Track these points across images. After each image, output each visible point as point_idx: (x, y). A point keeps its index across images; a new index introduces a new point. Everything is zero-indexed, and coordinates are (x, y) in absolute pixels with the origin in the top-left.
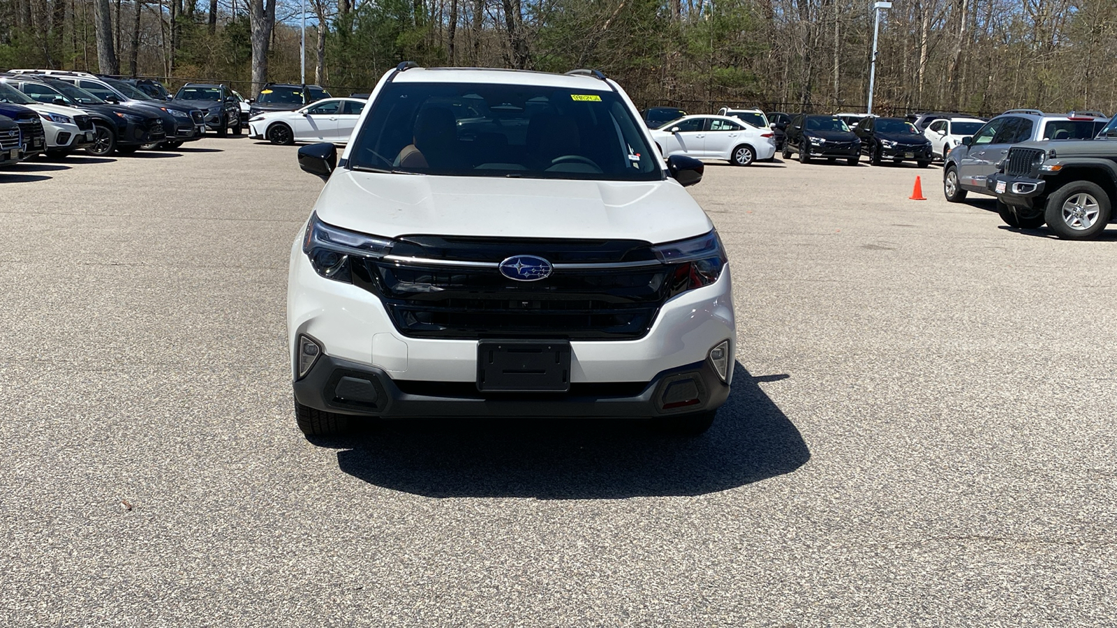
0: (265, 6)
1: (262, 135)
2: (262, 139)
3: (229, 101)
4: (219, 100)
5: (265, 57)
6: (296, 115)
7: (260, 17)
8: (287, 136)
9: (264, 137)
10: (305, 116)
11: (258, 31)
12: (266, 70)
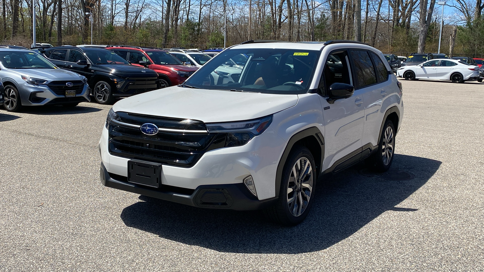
0: (426, 19)
1: (401, 76)
2: (402, 78)
3: (394, 61)
4: (389, 61)
5: (424, 42)
6: (418, 67)
7: (424, 24)
8: (413, 76)
9: (402, 77)
10: (421, 67)
11: (422, 30)
12: (424, 47)
